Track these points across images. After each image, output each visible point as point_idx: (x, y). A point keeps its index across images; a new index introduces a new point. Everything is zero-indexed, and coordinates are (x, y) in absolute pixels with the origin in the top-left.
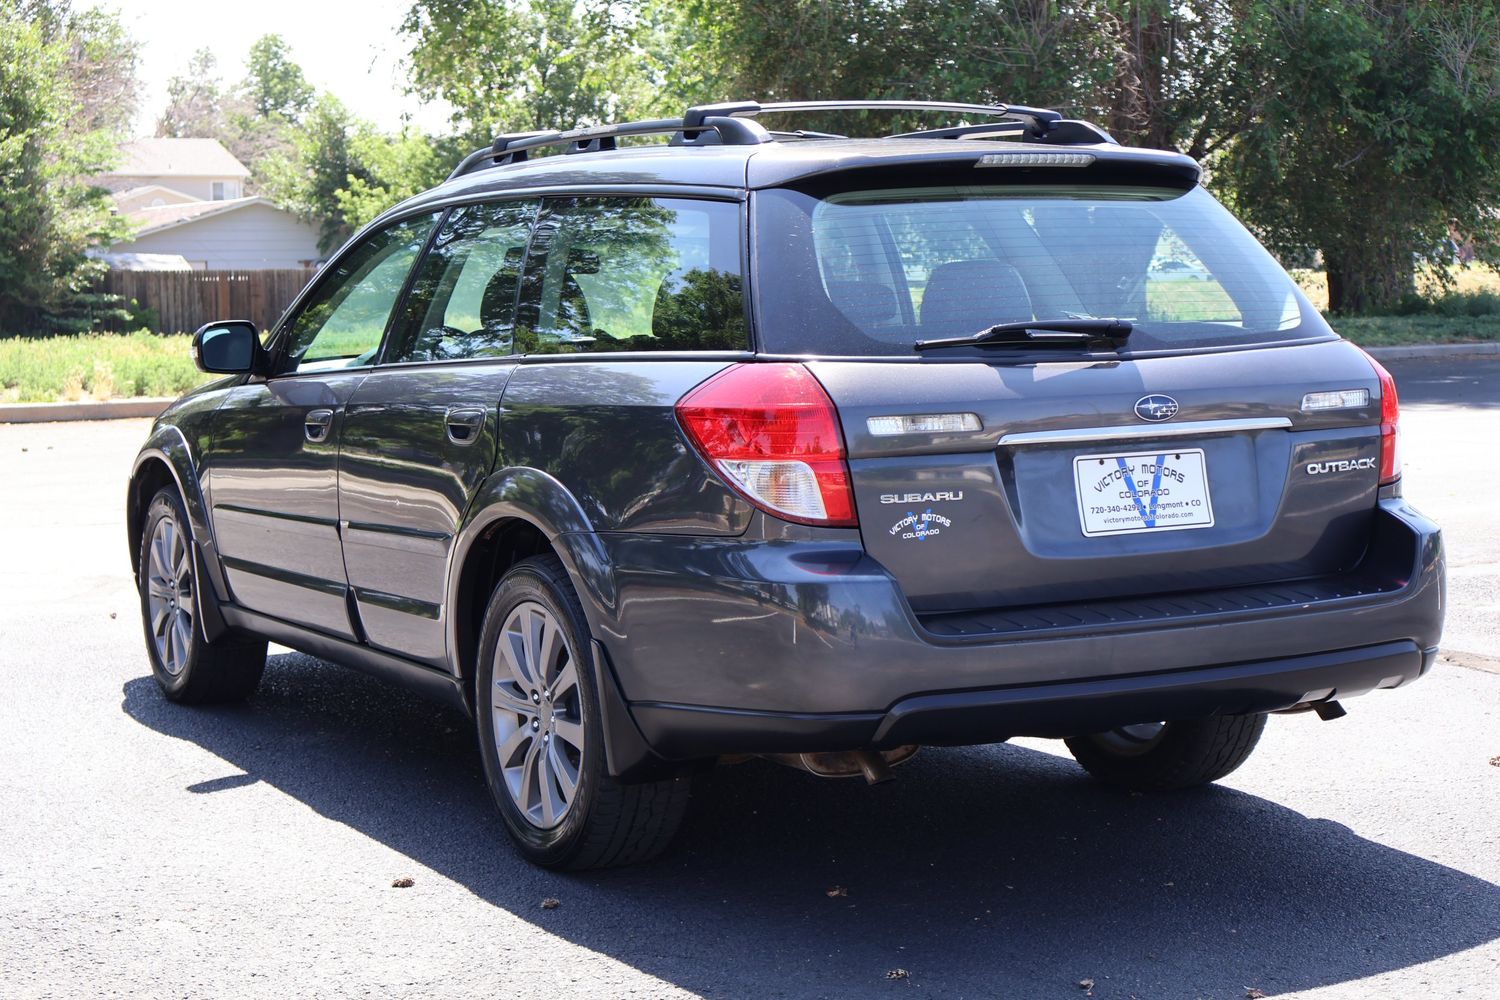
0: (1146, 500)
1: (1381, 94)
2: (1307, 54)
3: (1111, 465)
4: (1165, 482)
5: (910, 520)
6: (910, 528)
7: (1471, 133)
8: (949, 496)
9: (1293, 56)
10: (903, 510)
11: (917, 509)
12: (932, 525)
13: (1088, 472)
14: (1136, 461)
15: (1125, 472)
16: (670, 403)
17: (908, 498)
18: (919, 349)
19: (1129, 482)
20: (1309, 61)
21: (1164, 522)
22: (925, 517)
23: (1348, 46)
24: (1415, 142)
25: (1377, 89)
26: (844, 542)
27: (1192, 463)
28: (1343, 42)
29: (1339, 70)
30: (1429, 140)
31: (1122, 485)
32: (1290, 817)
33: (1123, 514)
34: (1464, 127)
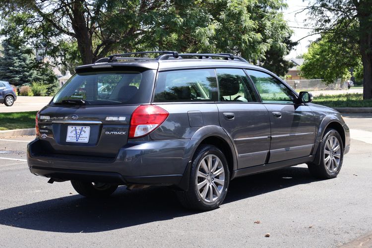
0: (78, 136)
3: (74, 128)
4: (82, 133)
5: (43, 135)
6: (43, 137)
8: (46, 131)
13: (70, 129)
14: (78, 128)
15: (76, 130)
17: (43, 131)
19: (76, 132)
21: (80, 141)
27: (87, 129)
33: (74, 138)
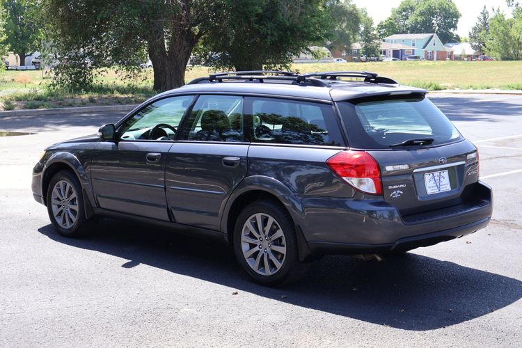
0: (438, 184)
1: (261, 20)
2: (241, 7)
3: (432, 176)
4: (441, 179)
5: (395, 192)
6: (394, 195)
7: (288, 32)
8: (403, 186)
9: (237, 7)
10: (393, 190)
11: (396, 189)
12: (399, 193)
13: (427, 177)
14: (436, 174)
15: (434, 177)
16: (324, 161)
17: (394, 187)
18: (391, 147)
20: (241, 9)
21: (442, 190)
22: (398, 192)
23: (254, 5)
24: (272, 35)
25: (261, 18)
26: (381, 199)
27: (446, 174)
28: (253, 4)
29: (251, 12)
30: (277, 35)
31: (433, 181)
32: (438, 261)
33: (434, 188)
34: (286, 31)
